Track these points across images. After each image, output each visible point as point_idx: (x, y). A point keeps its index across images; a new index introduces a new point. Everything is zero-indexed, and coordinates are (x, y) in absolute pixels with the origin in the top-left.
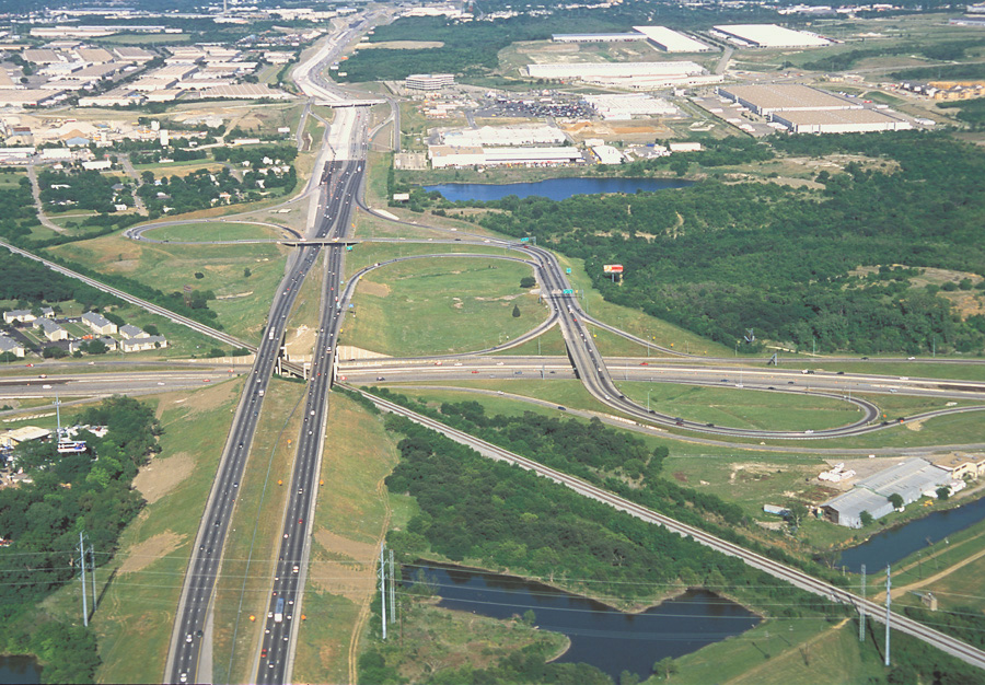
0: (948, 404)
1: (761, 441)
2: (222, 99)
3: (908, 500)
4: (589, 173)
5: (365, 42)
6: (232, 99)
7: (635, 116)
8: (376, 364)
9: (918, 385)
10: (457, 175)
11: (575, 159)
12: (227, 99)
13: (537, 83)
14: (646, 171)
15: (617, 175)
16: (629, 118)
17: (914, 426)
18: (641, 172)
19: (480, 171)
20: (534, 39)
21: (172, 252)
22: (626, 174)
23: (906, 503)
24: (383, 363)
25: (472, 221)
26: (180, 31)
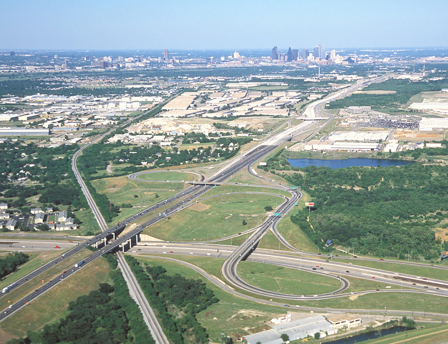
0: (387, 287)
1: (270, 298)
2: (261, 115)
3: (292, 339)
4: (373, 156)
5: (360, 90)
6: (265, 115)
7: (434, 129)
8: (154, 244)
9: (385, 276)
10: (310, 154)
11: (373, 149)
12: (263, 115)
13: (410, 112)
14: (400, 156)
15: (386, 158)
16: (431, 130)
17: (353, 297)
18: (398, 157)
19: (324, 153)
20: (434, 91)
21: (138, 185)
22: (390, 157)
23: (291, 340)
24: (157, 244)
25: (283, 177)
26: (287, 85)
